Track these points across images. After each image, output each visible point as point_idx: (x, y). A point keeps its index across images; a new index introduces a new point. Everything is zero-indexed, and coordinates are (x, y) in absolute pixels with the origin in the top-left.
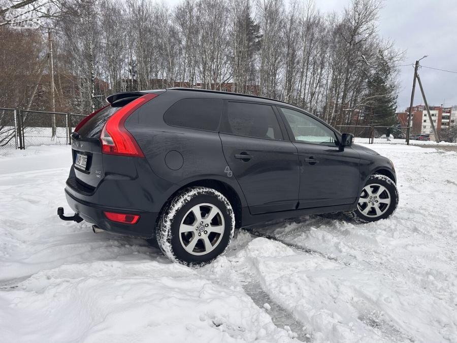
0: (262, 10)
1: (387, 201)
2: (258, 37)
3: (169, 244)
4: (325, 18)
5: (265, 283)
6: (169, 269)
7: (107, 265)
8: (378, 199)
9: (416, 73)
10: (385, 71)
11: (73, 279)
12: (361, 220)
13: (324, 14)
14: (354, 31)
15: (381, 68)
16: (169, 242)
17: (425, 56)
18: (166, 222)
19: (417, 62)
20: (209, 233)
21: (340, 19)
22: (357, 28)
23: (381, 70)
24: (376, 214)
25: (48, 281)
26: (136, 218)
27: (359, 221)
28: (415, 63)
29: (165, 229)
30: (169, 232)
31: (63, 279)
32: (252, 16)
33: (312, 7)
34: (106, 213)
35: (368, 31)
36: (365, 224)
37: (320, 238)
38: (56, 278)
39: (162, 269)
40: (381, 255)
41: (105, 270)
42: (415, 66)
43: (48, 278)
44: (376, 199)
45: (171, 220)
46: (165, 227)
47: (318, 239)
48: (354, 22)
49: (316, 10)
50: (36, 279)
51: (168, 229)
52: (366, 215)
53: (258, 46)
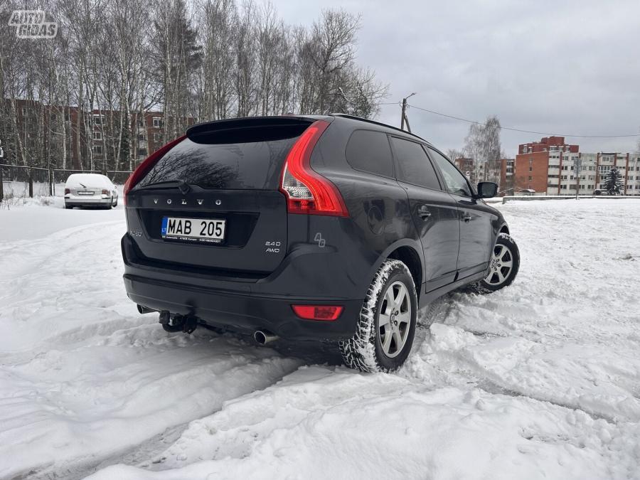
0: (202, 10)
1: (509, 264)
2: (194, 49)
3: (372, 346)
4: (291, 32)
5: (500, 379)
6: (379, 381)
7: (296, 392)
8: (501, 262)
9: (403, 114)
10: (365, 111)
11: (253, 424)
12: (485, 290)
13: (289, 27)
14: (327, 55)
15: (359, 105)
16: (372, 342)
17: (413, 94)
18: (366, 312)
19: (405, 101)
20: (399, 324)
21: (309, 36)
22: (330, 51)
23: (360, 108)
24: (499, 281)
25: (213, 436)
26: (339, 309)
27: (483, 291)
28: (402, 101)
29: (366, 323)
30: (372, 327)
31: (237, 429)
32: (188, 16)
33: (271, 15)
34: (297, 308)
35: (344, 57)
36: (491, 295)
37: (478, 315)
38: (225, 429)
39: (371, 384)
40: (558, 327)
41: (295, 400)
42: (402, 105)
43: (212, 433)
44: (498, 263)
45: (373, 309)
46: (367, 320)
47: (475, 317)
48: (326, 42)
49: (278, 19)
50: (193, 438)
51: (370, 322)
52: (489, 283)
53: (195, 61)
